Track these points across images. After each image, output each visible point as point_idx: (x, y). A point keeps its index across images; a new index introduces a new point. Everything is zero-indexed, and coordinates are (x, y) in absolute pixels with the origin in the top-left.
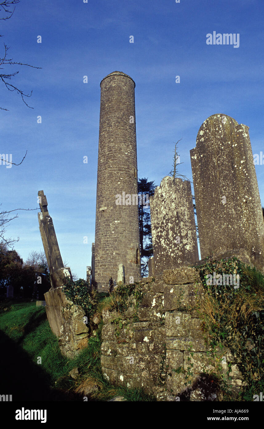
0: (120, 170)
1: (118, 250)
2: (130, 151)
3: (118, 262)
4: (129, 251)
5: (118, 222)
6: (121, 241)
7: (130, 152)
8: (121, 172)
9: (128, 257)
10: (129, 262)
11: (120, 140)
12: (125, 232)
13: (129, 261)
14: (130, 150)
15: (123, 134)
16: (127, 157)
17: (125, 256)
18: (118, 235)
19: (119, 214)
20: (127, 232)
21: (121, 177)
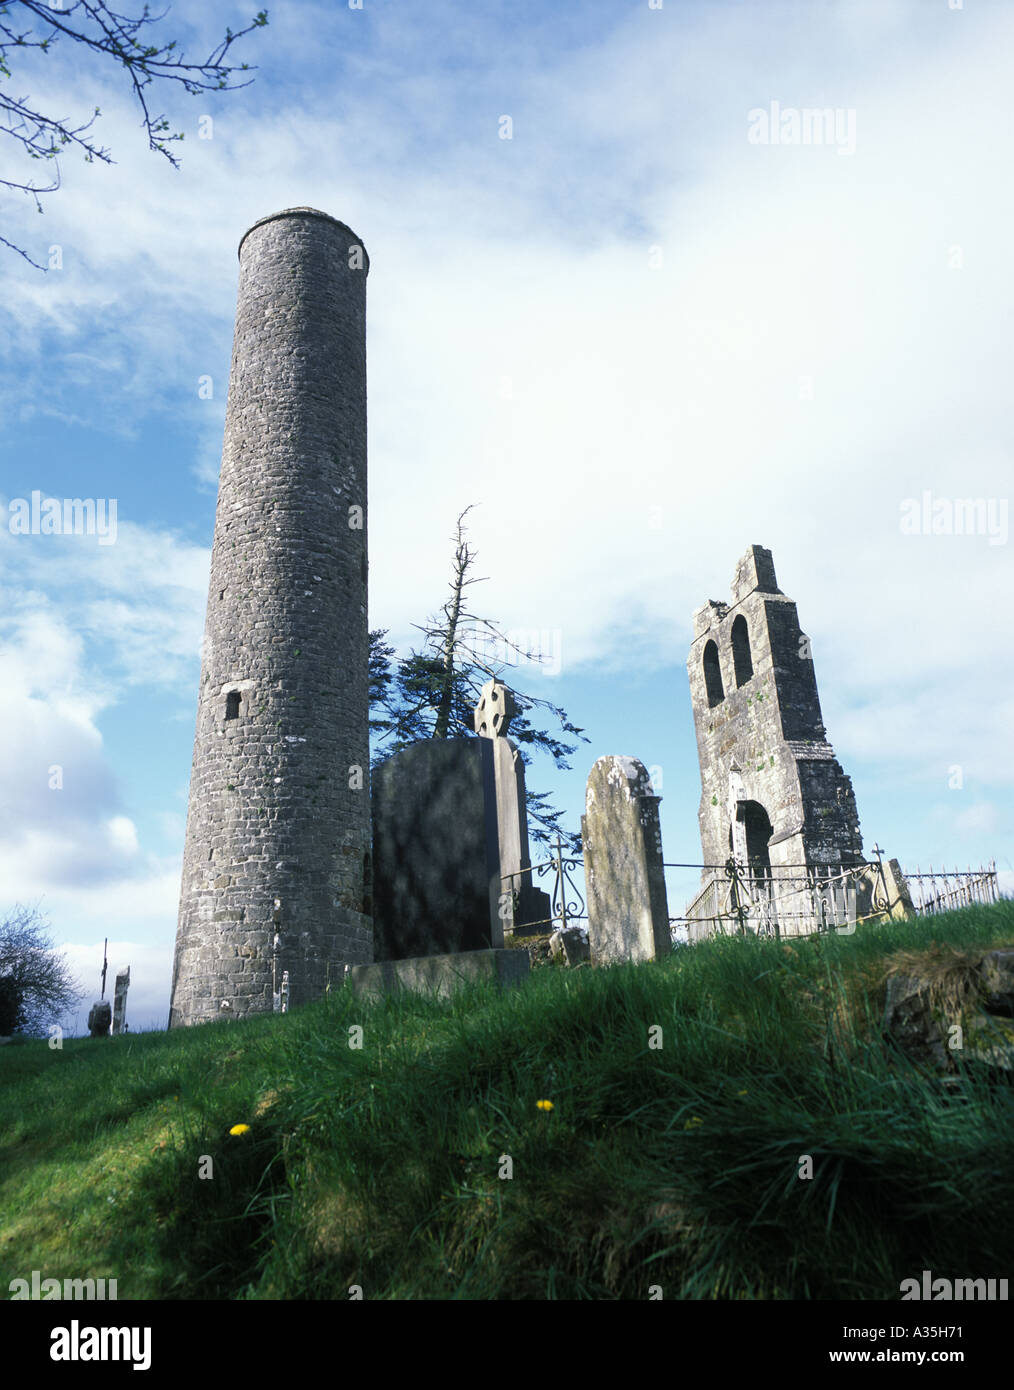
0: (315, 549)
1: (298, 852)
2: (349, 485)
3: (293, 900)
4: (340, 862)
5: (301, 740)
6: (308, 817)
7: (348, 489)
8: (318, 555)
9: (334, 881)
10: (337, 904)
11: (317, 439)
12: (323, 781)
13: (338, 900)
14: (351, 483)
15: (327, 420)
16: (338, 504)
17: (324, 879)
18: (297, 793)
19: (303, 712)
20: (331, 781)
21: (317, 574)
